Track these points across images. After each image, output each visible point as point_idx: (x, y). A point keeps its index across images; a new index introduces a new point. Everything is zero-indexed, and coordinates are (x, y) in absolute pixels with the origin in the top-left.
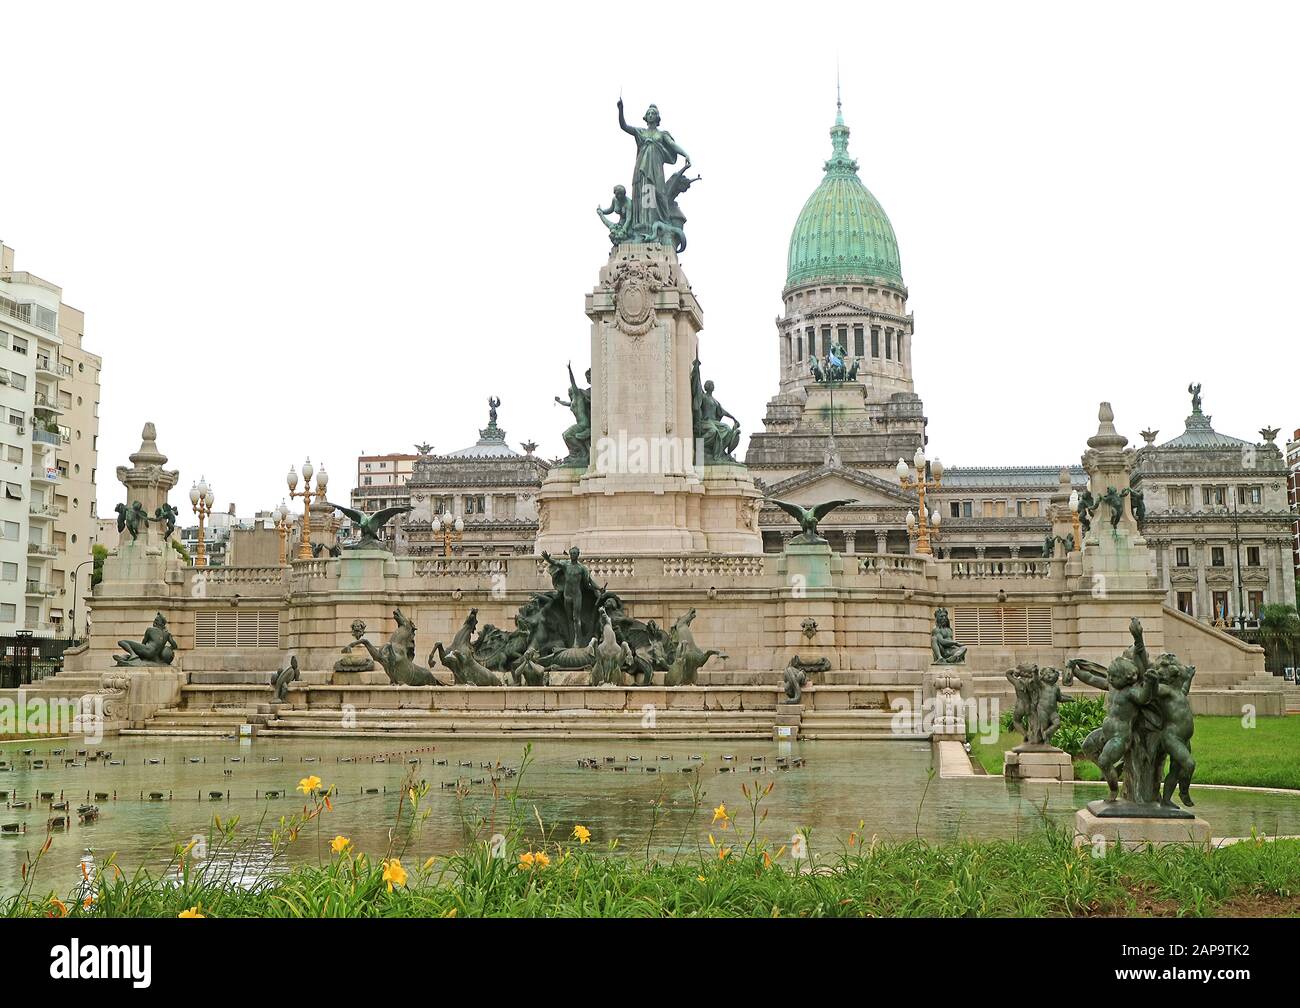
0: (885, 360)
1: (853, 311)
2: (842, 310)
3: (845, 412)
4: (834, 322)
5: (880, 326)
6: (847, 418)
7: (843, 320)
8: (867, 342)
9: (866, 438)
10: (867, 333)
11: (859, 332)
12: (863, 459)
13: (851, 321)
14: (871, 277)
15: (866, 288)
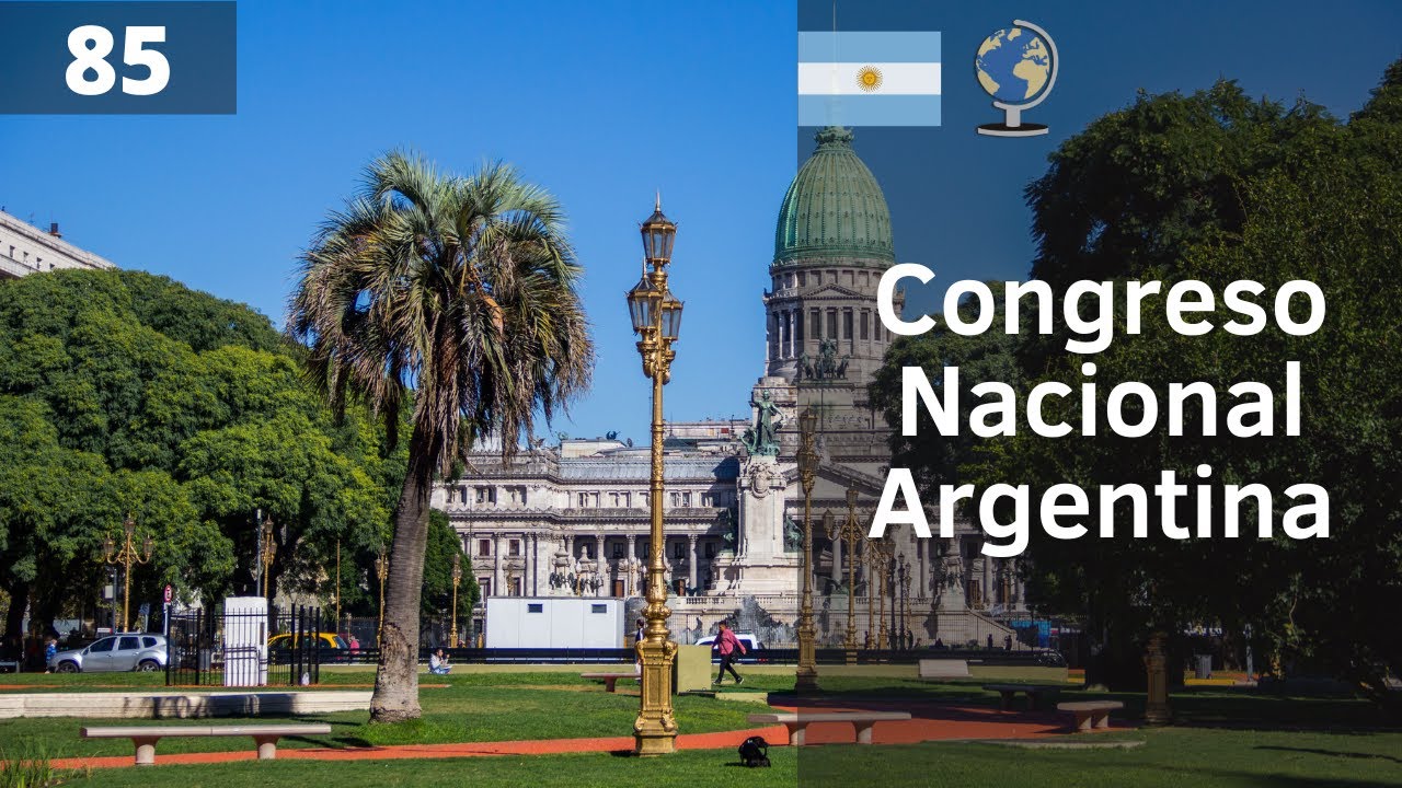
0: (873, 341)
1: (842, 295)
2: (830, 293)
3: (834, 408)
4: (823, 305)
5: (869, 309)
6: (836, 413)
7: (832, 303)
8: (857, 326)
9: (853, 434)
10: (857, 316)
11: (849, 315)
12: (850, 454)
13: (840, 305)
14: (861, 260)
15: (856, 270)
